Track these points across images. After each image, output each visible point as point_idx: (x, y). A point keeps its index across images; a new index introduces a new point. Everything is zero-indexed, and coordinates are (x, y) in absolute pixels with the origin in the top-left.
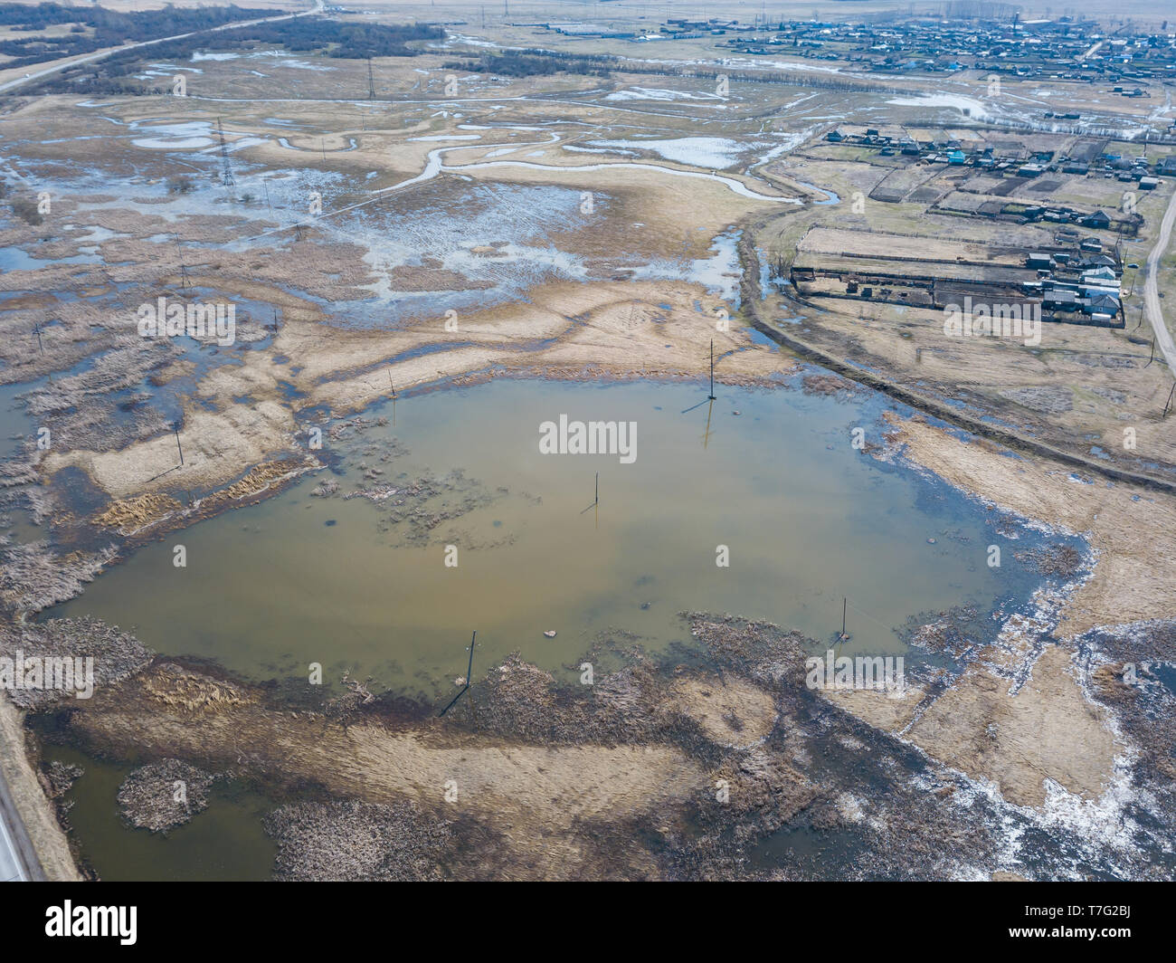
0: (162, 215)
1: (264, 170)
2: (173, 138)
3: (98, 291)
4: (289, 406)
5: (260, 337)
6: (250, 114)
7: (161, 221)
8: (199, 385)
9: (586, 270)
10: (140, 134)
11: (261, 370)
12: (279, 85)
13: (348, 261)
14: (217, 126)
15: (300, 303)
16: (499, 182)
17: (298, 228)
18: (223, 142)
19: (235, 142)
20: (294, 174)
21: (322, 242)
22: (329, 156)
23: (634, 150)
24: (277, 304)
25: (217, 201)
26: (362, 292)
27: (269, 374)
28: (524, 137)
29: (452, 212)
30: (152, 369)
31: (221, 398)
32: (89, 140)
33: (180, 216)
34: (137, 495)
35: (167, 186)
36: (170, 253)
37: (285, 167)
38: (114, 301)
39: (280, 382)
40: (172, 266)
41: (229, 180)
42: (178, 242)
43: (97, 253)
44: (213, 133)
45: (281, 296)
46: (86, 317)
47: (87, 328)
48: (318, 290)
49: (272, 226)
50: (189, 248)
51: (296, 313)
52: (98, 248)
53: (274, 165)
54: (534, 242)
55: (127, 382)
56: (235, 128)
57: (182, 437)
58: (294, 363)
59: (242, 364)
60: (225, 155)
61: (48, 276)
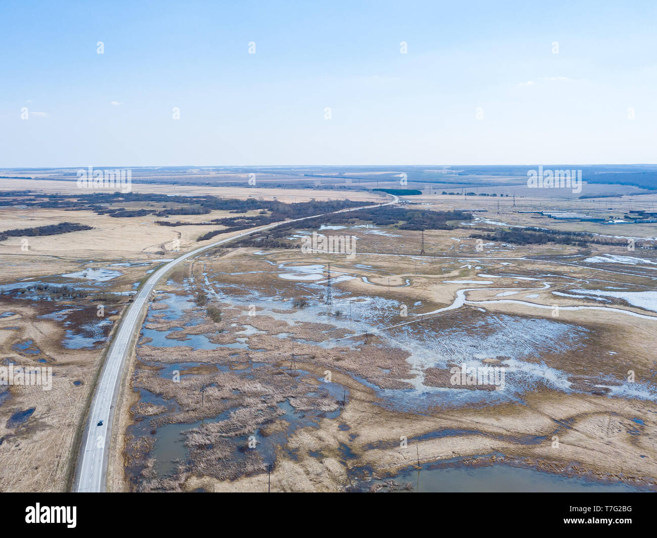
0: (286, 321)
1: (351, 296)
2: (301, 274)
3: (242, 367)
4: (345, 464)
5: (332, 409)
6: (348, 261)
7: (285, 324)
8: (290, 439)
9: (570, 383)
10: (284, 271)
11: (330, 434)
12: (367, 245)
13: (397, 361)
14: (327, 268)
15: (361, 387)
16: (505, 314)
17: (367, 335)
18: (329, 277)
19: (336, 278)
20: (369, 300)
21: (381, 346)
22: (392, 289)
23: (606, 297)
24: (347, 387)
25: (320, 314)
26: (404, 384)
27: (335, 437)
28: (524, 284)
29: (470, 332)
30: (263, 423)
31: (302, 452)
32: (257, 273)
33: (297, 322)
35: (293, 303)
36: (287, 345)
37: (364, 295)
38: (249, 374)
39: (342, 444)
40: (287, 354)
41: (329, 301)
42: (293, 339)
43: (246, 342)
44: (324, 272)
45: (350, 381)
46: (231, 383)
47: (230, 390)
48: (375, 379)
49: (351, 332)
50: (299, 343)
51: (358, 394)
52: (247, 339)
53: (358, 293)
54: (530, 359)
55: (246, 431)
56: (337, 269)
57: (272, 477)
58: (352, 431)
59: (318, 427)
60: (329, 285)
61: (216, 354)
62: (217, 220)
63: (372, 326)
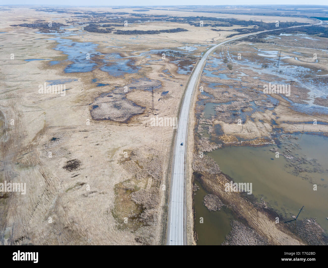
0: (258, 72)
1: (288, 65)
2: (268, 54)
3: (238, 87)
4: (272, 126)
5: (271, 107)
6: (290, 50)
7: (257, 73)
8: (252, 114)
10: (260, 52)
11: (268, 115)
12: (301, 43)
13: (303, 93)
14: (280, 53)
15: (285, 101)
17: (292, 81)
18: (280, 57)
19: (283, 57)
20: (296, 67)
21: (297, 86)
22: (308, 64)
24: (279, 100)
25: (273, 71)
26: (304, 102)
27: (270, 117)
30: (243, 108)
31: (256, 119)
32: (249, 53)
33: (262, 73)
34: (230, 135)
35: (262, 66)
36: (257, 82)
37: (295, 65)
38: (240, 90)
39: (272, 119)
40: (256, 85)
41: (278, 66)
42: (260, 79)
43: (241, 78)
44: (278, 54)
45: (280, 98)
46: (233, 92)
47: (233, 95)
48: (291, 99)
49: (285, 79)
50: (262, 81)
51: (283, 103)
52: (241, 77)
53: (291, 64)
55: (237, 109)
56: (284, 53)
57: (244, 125)
58: (277, 116)
59: (264, 112)
60: (279, 60)
61: (229, 82)
62: (235, 29)
63: (295, 78)
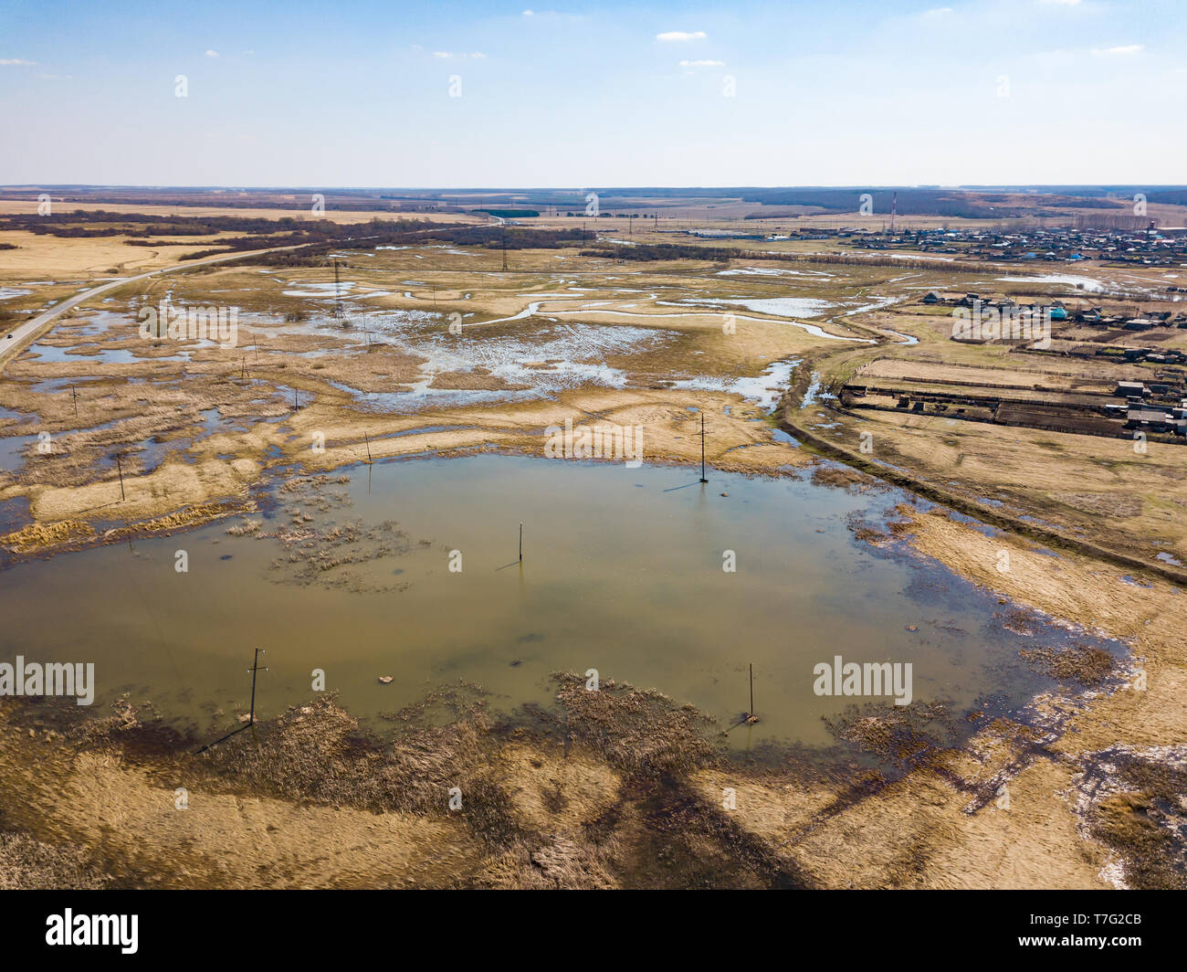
0: (267, 333)
1: (377, 310)
2: (318, 290)
3: (167, 378)
4: (264, 464)
5: (279, 413)
6: (394, 278)
7: (261, 337)
8: (195, 444)
9: (626, 381)
10: (293, 288)
11: (260, 436)
12: (433, 264)
13: (403, 367)
14: (359, 285)
15: (336, 393)
16: (581, 322)
17: (376, 345)
18: (356, 293)
19: (366, 293)
20: (401, 313)
21: (390, 355)
22: (437, 303)
23: (723, 305)
24: (316, 392)
25: (320, 327)
26: (399, 388)
27: (264, 439)
28: (623, 295)
29: (523, 340)
30: (164, 431)
31: (207, 455)
32: (250, 290)
33: (280, 336)
34: (59, 521)
35: (286, 317)
36: (252, 357)
37: (397, 309)
38: (174, 385)
39: (270, 445)
40: (246, 365)
41: (342, 314)
42: (265, 350)
43: (190, 355)
45: (323, 388)
46: (140, 394)
47: (133, 401)
48: (360, 384)
50: (270, 354)
51: (327, 399)
52: (194, 352)
53: (387, 307)
54: (590, 361)
55: (132, 438)
56: (373, 286)
58: (294, 433)
59: (246, 432)
60: (351, 301)
61: (134, 367)
62: (222, 240)
63: (390, 336)
